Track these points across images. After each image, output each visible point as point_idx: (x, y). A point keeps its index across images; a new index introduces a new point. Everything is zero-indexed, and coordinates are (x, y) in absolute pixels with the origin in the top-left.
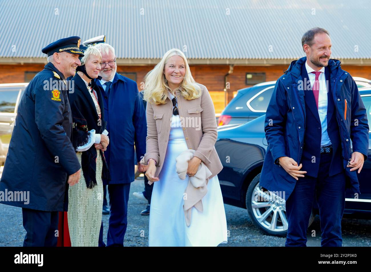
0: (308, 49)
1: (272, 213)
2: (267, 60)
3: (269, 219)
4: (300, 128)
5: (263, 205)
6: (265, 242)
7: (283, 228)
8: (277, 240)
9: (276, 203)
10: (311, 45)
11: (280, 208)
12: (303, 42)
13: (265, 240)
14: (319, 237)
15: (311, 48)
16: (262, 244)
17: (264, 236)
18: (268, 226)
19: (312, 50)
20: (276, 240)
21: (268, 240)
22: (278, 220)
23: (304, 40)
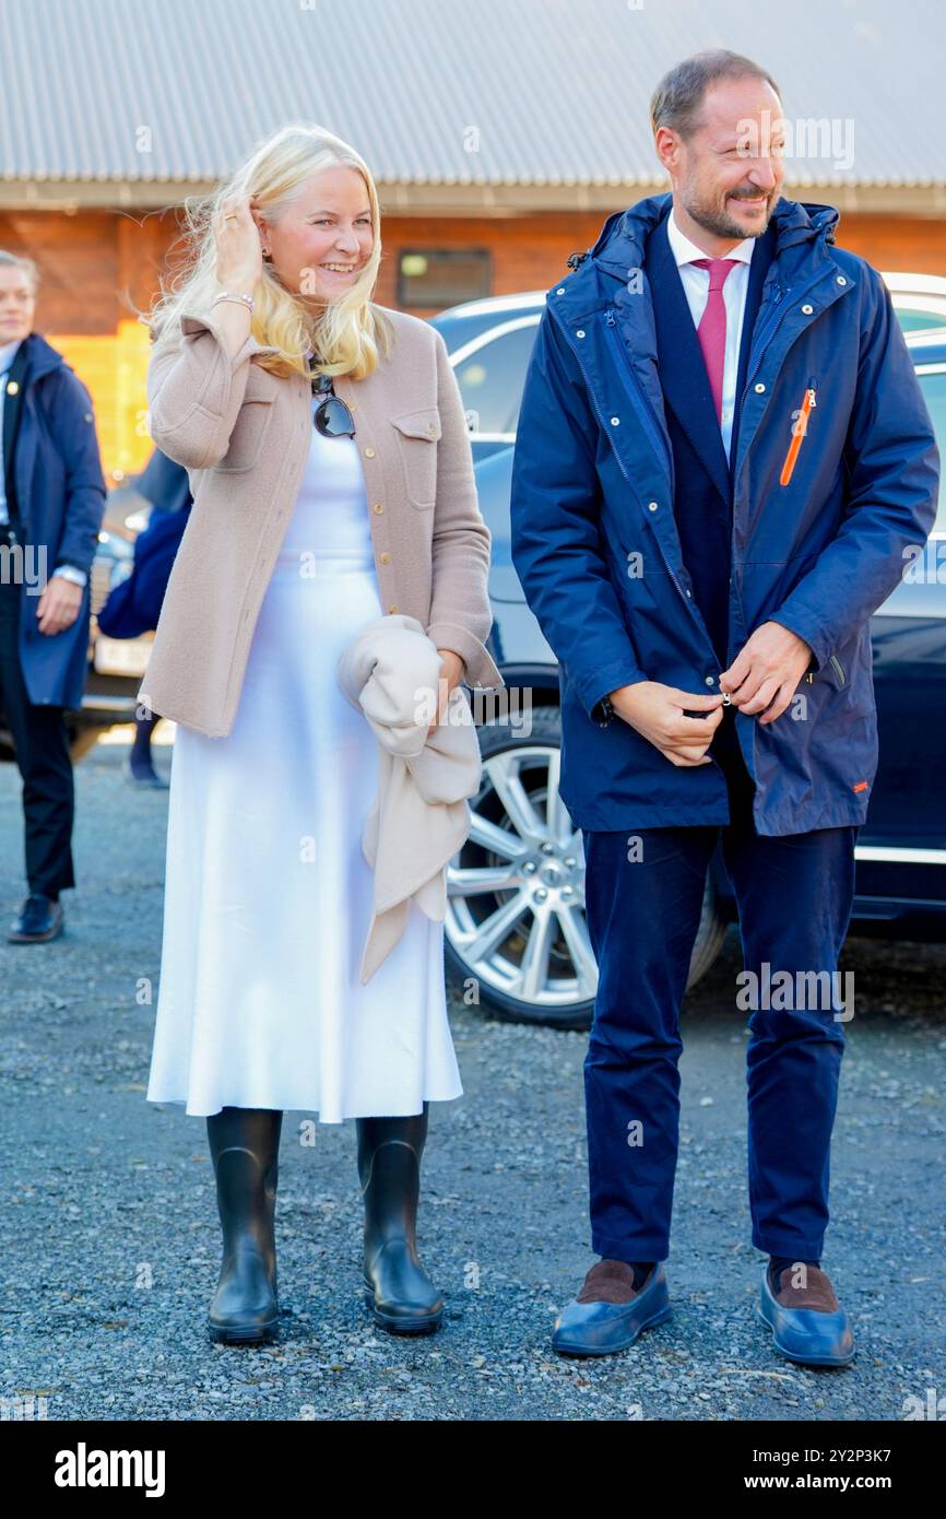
0: (677, 152)
1: (528, 918)
2: (500, 188)
3: (511, 947)
4: (653, 507)
5: (486, 883)
6: (493, 1056)
7: (579, 989)
8: (548, 1047)
9: (545, 872)
10: (687, 132)
11: (564, 896)
12: (656, 117)
13: (496, 1043)
14: (743, 1029)
15: (687, 145)
16: (479, 1063)
17: (488, 1026)
18: (507, 977)
19: (694, 159)
20: (544, 1046)
21: (508, 1044)
22: (554, 952)
23: (658, 111)
